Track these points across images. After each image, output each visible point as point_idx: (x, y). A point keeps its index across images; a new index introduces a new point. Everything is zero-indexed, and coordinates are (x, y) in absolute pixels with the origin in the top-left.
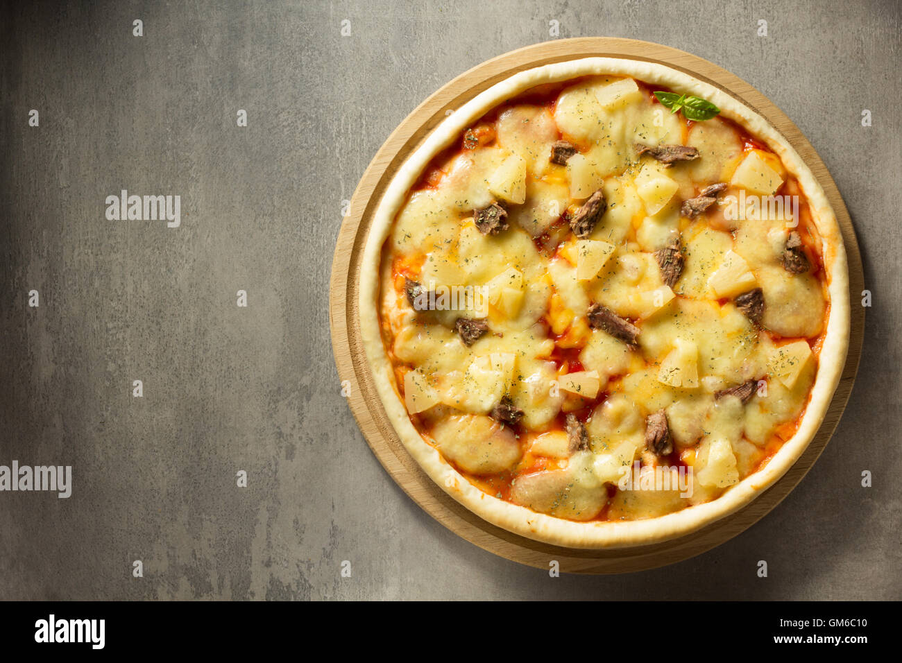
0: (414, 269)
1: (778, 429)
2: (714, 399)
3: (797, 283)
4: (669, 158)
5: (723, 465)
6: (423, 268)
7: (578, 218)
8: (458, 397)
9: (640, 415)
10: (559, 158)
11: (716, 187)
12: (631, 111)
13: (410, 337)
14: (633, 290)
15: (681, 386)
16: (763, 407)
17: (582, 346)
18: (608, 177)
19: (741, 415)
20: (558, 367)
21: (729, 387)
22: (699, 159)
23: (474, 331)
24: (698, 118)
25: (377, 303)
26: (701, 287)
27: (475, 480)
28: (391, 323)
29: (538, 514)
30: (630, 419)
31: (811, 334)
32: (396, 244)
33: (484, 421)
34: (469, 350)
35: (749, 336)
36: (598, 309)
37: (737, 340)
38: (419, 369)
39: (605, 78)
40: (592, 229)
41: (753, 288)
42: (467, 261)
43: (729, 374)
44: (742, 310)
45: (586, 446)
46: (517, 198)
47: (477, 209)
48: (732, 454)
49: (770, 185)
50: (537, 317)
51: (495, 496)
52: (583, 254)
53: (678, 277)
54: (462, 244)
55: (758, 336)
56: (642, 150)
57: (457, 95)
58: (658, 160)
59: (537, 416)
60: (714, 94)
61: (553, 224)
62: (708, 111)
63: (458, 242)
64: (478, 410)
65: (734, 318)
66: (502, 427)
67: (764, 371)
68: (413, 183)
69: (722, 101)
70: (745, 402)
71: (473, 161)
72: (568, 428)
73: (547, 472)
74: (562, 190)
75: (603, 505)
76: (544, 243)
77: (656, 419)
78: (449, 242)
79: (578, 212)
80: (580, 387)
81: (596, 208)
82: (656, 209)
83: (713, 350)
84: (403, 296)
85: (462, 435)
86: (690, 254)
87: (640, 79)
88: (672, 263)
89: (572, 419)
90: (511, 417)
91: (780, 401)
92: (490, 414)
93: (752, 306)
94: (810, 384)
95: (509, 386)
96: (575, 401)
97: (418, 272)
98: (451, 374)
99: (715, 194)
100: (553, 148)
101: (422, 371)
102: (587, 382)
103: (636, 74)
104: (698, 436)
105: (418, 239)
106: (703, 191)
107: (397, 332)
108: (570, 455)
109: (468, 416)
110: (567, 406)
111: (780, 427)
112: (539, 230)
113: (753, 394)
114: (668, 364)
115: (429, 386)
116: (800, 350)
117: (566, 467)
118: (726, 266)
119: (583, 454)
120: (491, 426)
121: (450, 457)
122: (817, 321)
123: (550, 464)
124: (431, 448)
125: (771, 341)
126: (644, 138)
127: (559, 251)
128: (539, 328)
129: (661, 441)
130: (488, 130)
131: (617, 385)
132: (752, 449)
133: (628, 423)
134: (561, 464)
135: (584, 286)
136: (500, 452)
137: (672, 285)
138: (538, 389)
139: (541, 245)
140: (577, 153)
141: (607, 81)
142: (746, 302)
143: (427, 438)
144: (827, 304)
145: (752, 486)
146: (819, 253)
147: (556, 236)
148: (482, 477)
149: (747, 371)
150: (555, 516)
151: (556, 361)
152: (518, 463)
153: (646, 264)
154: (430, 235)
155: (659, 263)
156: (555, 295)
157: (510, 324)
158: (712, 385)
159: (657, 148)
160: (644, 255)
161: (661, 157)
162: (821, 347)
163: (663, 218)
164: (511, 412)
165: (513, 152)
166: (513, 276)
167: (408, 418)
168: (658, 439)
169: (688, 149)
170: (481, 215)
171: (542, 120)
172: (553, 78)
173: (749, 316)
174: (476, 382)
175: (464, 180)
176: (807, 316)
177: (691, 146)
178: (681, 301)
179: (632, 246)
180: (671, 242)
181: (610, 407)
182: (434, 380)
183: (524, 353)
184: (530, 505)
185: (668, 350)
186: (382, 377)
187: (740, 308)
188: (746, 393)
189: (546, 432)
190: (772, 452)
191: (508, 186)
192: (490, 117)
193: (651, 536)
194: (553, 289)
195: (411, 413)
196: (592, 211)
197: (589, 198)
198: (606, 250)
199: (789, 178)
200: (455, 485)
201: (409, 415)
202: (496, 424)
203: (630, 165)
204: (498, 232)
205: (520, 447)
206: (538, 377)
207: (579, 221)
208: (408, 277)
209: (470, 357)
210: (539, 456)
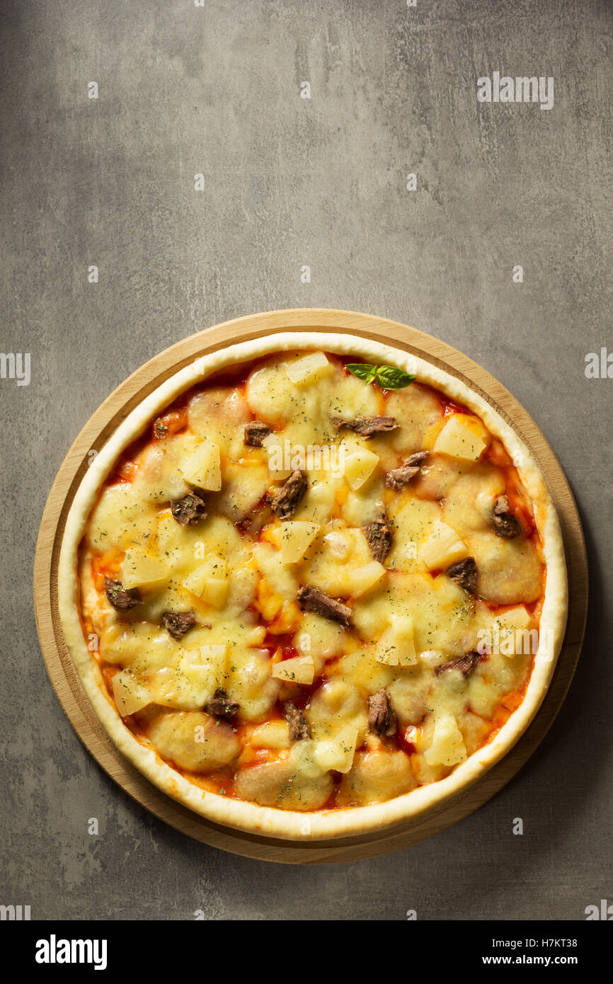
0: (113, 567)
1: (504, 700)
2: (435, 675)
3: (509, 549)
4: (368, 430)
5: (449, 743)
6: (122, 565)
7: (279, 500)
8: (169, 695)
9: (361, 696)
10: (253, 440)
11: (418, 455)
12: (324, 385)
13: (115, 637)
14: (342, 568)
15: (399, 664)
16: (486, 679)
17: (294, 630)
19: (464, 689)
20: (271, 655)
21: (449, 661)
22: (398, 429)
23: (182, 624)
24: (393, 387)
25: (77, 605)
26: (411, 560)
27: (195, 778)
28: (94, 624)
29: (263, 809)
30: (352, 700)
31: (529, 600)
32: (93, 543)
33: (198, 717)
34: (179, 645)
35: (465, 606)
36: (306, 592)
37: (454, 612)
38: (127, 670)
39: (294, 353)
40: (294, 510)
41: (465, 557)
42: (167, 554)
43: (448, 647)
44: (455, 581)
45: (305, 735)
46: (213, 485)
47: (174, 500)
48: (457, 730)
49: (473, 451)
50: (246, 605)
51: (217, 793)
52: (286, 538)
53: (388, 551)
54: (160, 537)
55: (475, 605)
56: (339, 424)
57: (150, 381)
58: (357, 433)
59: (254, 708)
60: (408, 360)
61: (253, 509)
62: (401, 380)
63: (157, 536)
64: (192, 706)
65: (449, 589)
66: (218, 723)
68: (105, 479)
69: (415, 366)
70: (467, 675)
71: (164, 451)
72: (288, 717)
73: (268, 764)
74: (260, 471)
75: (330, 793)
76: (248, 527)
77: (377, 699)
78: (147, 536)
79: (278, 493)
80: (293, 674)
81: (296, 489)
82: (358, 484)
83: (429, 624)
84: (104, 596)
85: (178, 734)
86: (397, 527)
87: (331, 352)
88: (379, 538)
89: (290, 708)
90: (226, 711)
91: (503, 671)
92: (204, 709)
93: (465, 576)
95: (221, 680)
96: (291, 689)
97: (117, 570)
98: (161, 671)
99: (419, 463)
100: (246, 430)
101: (130, 672)
102: (301, 669)
103: (325, 347)
104: (422, 714)
105: (115, 535)
106: (407, 460)
107: (101, 633)
108: (291, 745)
109: (181, 714)
110: (283, 696)
111: (505, 697)
112: (240, 515)
113: (474, 667)
114: (385, 642)
115: (139, 686)
116: (519, 615)
117: (287, 757)
118: (435, 537)
119: (304, 744)
120: (207, 722)
121: (168, 756)
122: (534, 586)
123: (271, 755)
124: (146, 750)
125: (488, 610)
126: (340, 411)
127: (263, 536)
128: (248, 616)
129: (384, 722)
130: (178, 417)
131: (334, 668)
132: (479, 722)
133: (349, 706)
134: (283, 755)
135: (291, 569)
136: (221, 747)
137: (382, 561)
138: (252, 679)
139: (244, 529)
140: (272, 432)
141: (297, 355)
142: (459, 572)
143: (143, 739)
144: (543, 566)
145: (480, 762)
146: (531, 514)
147: (258, 520)
148: (203, 773)
149: (466, 642)
150: (282, 809)
151: (268, 648)
152: (238, 758)
153: (355, 541)
154: (126, 531)
155: (367, 538)
156: (262, 581)
157: (218, 615)
158: (432, 660)
159: (355, 421)
160: (351, 531)
161: (359, 430)
162: (541, 611)
163: (366, 492)
164: (225, 706)
165: (205, 438)
166: (216, 566)
167: (120, 721)
168: (380, 721)
169: (386, 419)
170: (178, 506)
171: (233, 400)
172: (240, 359)
173: (463, 586)
174: (187, 678)
175: (156, 471)
176: (523, 582)
177: (388, 417)
178: (392, 576)
179: (338, 522)
180: (378, 517)
181: (330, 690)
182: (145, 679)
183: (235, 644)
184: (254, 799)
185: (385, 627)
186: (91, 680)
187: (453, 579)
188: (466, 667)
189: (265, 722)
190: (500, 724)
191: (201, 475)
192: (180, 402)
193: (380, 822)
194: (260, 574)
195: (123, 716)
196: (292, 491)
197: (288, 479)
198: (310, 530)
199: (494, 440)
200: (174, 787)
201: (122, 718)
202: (211, 720)
203: (329, 440)
204: (197, 522)
205: (239, 740)
206: (251, 667)
207: (280, 503)
208: (108, 576)
209: (180, 652)
210: (260, 748)
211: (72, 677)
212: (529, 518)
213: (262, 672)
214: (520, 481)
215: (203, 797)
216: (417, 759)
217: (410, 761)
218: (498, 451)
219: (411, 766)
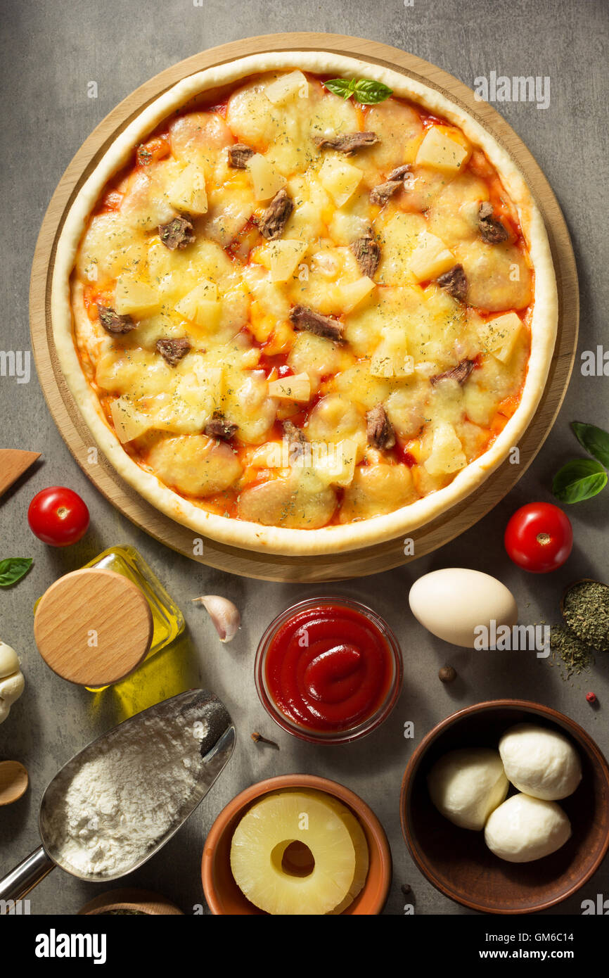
0: (105, 294)
1: (500, 406)
2: (431, 385)
3: (496, 254)
4: (349, 147)
5: (449, 451)
6: (114, 293)
7: (265, 220)
8: (168, 419)
9: (358, 412)
10: (237, 162)
11: (401, 169)
12: (303, 104)
13: (110, 365)
14: (332, 286)
15: (395, 376)
16: (481, 387)
17: (288, 350)
18: (290, 176)
19: (460, 397)
20: (267, 375)
21: (444, 371)
22: (379, 143)
23: (177, 349)
24: (371, 101)
25: (72, 334)
26: (399, 274)
27: (200, 503)
28: (89, 352)
29: (268, 528)
30: (349, 416)
31: (520, 306)
32: (84, 272)
33: (198, 440)
34: (175, 371)
35: (456, 315)
36: (298, 310)
37: (446, 321)
38: (124, 396)
39: (272, 74)
40: (281, 229)
41: (453, 265)
42: (158, 280)
43: (442, 358)
44: (445, 290)
46: (198, 208)
47: (162, 225)
48: (455, 437)
49: (455, 158)
50: (240, 327)
51: (222, 515)
52: (274, 255)
53: (376, 265)
54: (151, 263)
55: (466, 314)
56: (321, 143)
58: (339, 150)
59: (253, 428)
60: (384, 74)
61: (241, 231)
62: (381, 93)
63: (147, 263)
64: (191, 429)
65: (438, 299)
66: (218, 443)
67: (476, 349)
68: (92, 209)
69: (393, 80)
70: (463, 384)
71: (150, 177)
72: (286, 435)
73: (269, 483)
74: (245, 194)
75: (333, 510)
76: (234, 250)
77: (374, 414)
78: (137, 263)
79: (264, 213)
80: (290, 391)
81: (282, 207)
82: (343, 200)
83: (422, 335)
84: (98, 324)
85: (179, 458)
86: (385, 242)
87: (308, 71)
88: (367, 253)
89: (289, 426)
90: (226, 432)
91: (498, 377)
92: (204, 432)
93: (454, 284)
94: (526, 355)
95: (219, 401)
96: (288, 407)
97: (110, 297)
98: (158, 397)
99: (401, 177)
100: (229, 152)
101: (128, 398)
102: (299, 387)
103: (303, 66)
104: (420, 425)
105: (107, 259)
106: (390, 176)
107: (97, 361)
109: (182, 438)
110: (282, 414)
111: (501, 403)
112: (228, 239)
113: (469, 374)
114: (378, 356)
115: (137, 412)
116: (510, 322)
117: (289, 474)
118: (422, 247)
120: (206, 444)
121: (171, 481)
122: (524, 292)
123: (272, 476)
124: (148, 475)
125: (479, 317)
126: (320, 129)
127: (251, 258)
128: (241, 338)
129: (382, 432)
130: (161, 142)
131: (330, 385)
132: (477, 431)
133: (347, 422)
134: (284, 473)
135: (281, 289)
136: (221, 469)
137: (371, 275)
138: (249, 400)
139: (233, 253)
140: (255, 153)
141: (274, 76)
142: (447, 280)
143: (145, 466)
144: (531, 272)
145: (480, 467)
146: (516, 221)
147: (246, 243)
148: (205, 498)
149: (460, 351)
150: (286, 527)
151: (264, 369)
152: (240, 478)
153: (344, 259)
154: (116, 257)
155: (356, 255)
156: (253, 303)
157: (211, 339)
158: (426, 371)
159: (335, 139)
160: (340, 250)
161: (341, 147)
162: (532, 316)
163: (349, 208)
164: (224, 426)
165: (189, 162)
166: (207, 287)
167: (121, 448)
168: (379, 433)
169: (365, 134)
170: (166, 230)
171: (214, 125)
172: (220, 81)
173: (453, 294)
174: (185, 401)
175: (143, 197)
176: (512, 288)
177: (369, 131)
178: (381, 289)
179: (325, 242)
180: (365, 232)
181: (326, 407)
183: (230, 366)
184: (258, 520)
185: (378, 341)
186: (89, 407)
187: (443, 288)
188: (461, 375)
189: (266, 443)
190: (498, 431)
191: (188, 196)
192: (162, 126)
193: (384, 531)
194: (251, 296)
195: (123, 443)
196: (278, 210)
197: (273, 198)
198: (298, 247)
199: (476, 149)
200: (178, 508)
201: (122, 445)
202: (211, 441)
203: (312, 160)
204: (185, 246)
205: (240, 461)
206: (248, 388)
207: (267, 222)
208: (100, 303)
209: (177, 378)
210: (261, 469)
211: (70, 403)
212: (514, 225)
213: (258, 394)
214: (504, 189)
215: (207, 516)
216: (417, 469)
217: (411, 472)
218: (480, 160)
219: (412, 477)
